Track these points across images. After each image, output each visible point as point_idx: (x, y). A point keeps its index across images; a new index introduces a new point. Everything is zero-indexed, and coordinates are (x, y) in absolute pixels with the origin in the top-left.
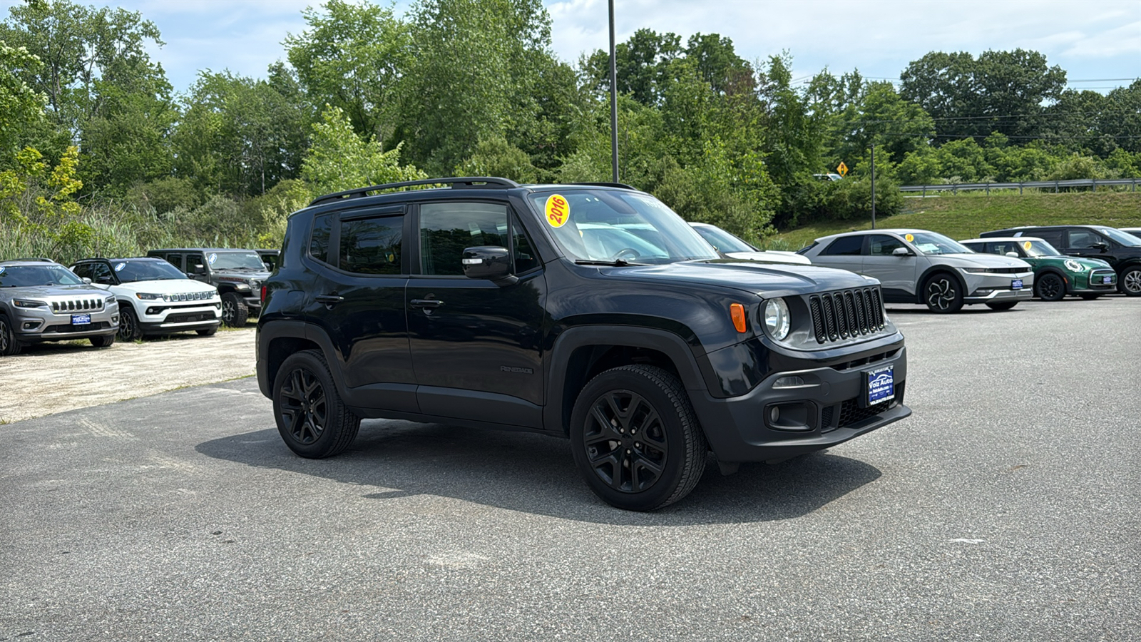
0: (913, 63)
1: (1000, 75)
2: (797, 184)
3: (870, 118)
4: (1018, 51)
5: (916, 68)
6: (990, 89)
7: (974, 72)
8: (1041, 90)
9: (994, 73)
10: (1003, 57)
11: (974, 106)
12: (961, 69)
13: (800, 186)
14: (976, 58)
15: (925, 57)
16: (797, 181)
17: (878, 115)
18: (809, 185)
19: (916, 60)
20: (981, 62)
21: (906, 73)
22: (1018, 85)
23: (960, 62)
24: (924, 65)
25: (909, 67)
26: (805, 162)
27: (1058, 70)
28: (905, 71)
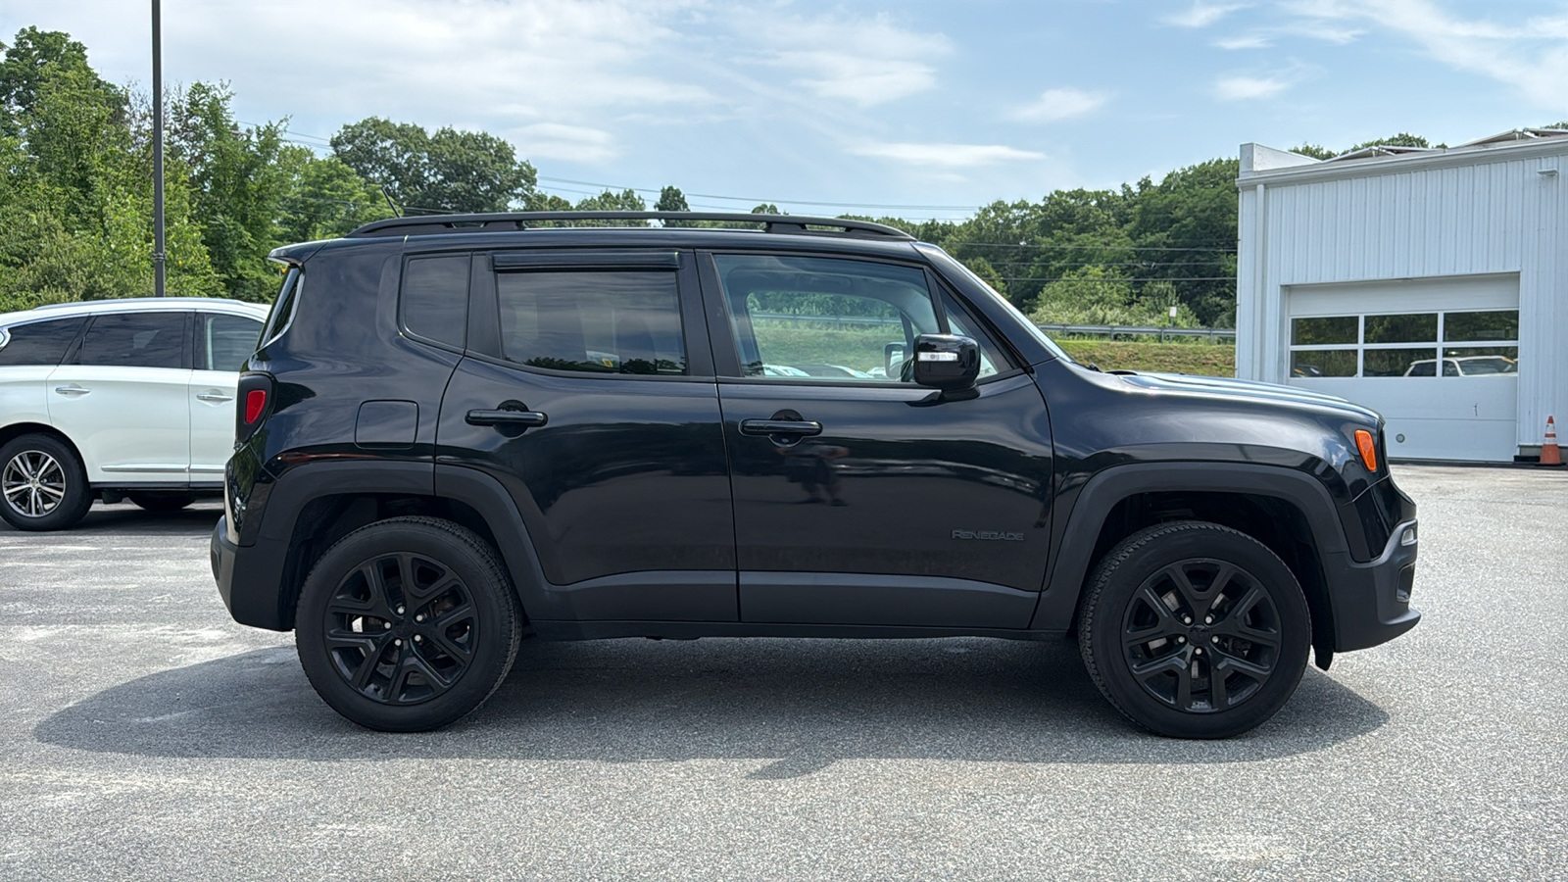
0: (348, 127)
1: (461, 161)
2: (240, 277)
3: (315, 195)
4: (485, 135)
5: (351, 135)
6: (448, 178)
7: (429, 153)
8: (510, 187)
9: (453, 158)
10: (467, 140)
11: (429, 197)
12: (412, 145)
13: (243, 279)
14: (430, 137)
15: (366, 122)
16: (240, 271)
17: (326, 191)
18: (258, 279)
19: (353, 125)
20: (437, 141)
21: (339, 138)
22: (482, 178)
23: (410, 137)
24: (362, 132)
25: (343, 131)
26: (252, 246)
27: (528, 167)
28: (337, 135)
